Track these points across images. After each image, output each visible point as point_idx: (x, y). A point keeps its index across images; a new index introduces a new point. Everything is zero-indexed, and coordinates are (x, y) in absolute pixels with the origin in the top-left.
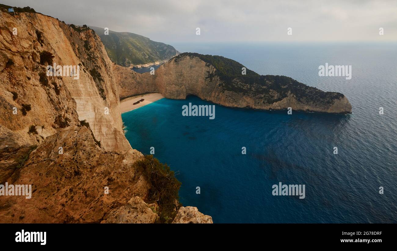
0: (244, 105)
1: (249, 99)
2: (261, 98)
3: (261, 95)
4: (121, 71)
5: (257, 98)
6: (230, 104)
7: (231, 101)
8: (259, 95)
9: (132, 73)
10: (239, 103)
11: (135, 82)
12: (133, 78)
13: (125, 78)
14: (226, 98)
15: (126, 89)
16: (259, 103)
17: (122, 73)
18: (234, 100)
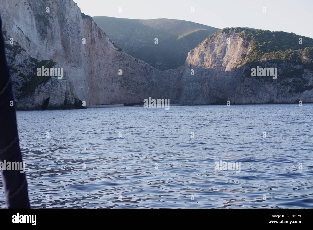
0: (264, 99)
1: (272, 88)
2: (288, 84)
3: (288, 79)
4: (126, 62)
5: (282, 85)
6: (248, 99)
7: (249, 94)
8: (285, 80)
9: (145, 68)
10: (259, 95)
11: (147, 83)
12: (145, 75)
13: (131, 73)
14: (245, 89)
15: (129, 91)
16: (283, 92)
17: (127, 65)
18: (254, 91)
